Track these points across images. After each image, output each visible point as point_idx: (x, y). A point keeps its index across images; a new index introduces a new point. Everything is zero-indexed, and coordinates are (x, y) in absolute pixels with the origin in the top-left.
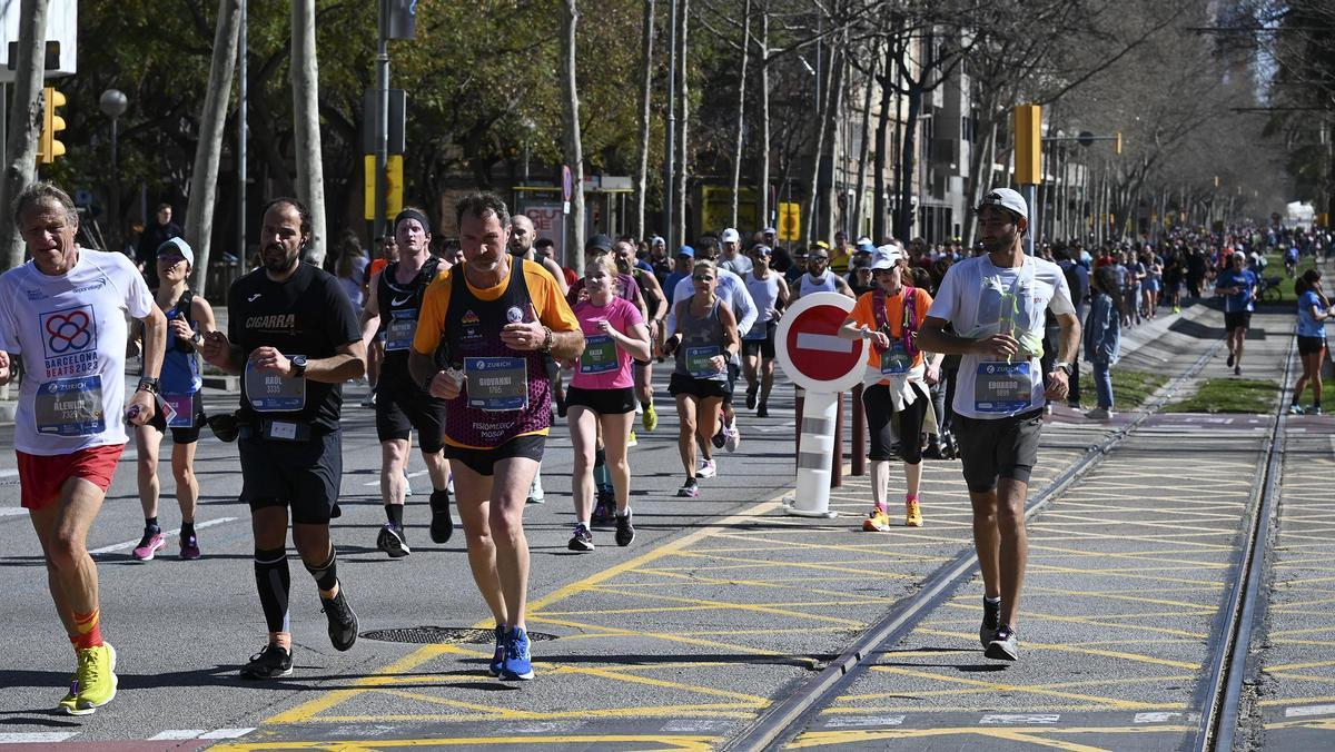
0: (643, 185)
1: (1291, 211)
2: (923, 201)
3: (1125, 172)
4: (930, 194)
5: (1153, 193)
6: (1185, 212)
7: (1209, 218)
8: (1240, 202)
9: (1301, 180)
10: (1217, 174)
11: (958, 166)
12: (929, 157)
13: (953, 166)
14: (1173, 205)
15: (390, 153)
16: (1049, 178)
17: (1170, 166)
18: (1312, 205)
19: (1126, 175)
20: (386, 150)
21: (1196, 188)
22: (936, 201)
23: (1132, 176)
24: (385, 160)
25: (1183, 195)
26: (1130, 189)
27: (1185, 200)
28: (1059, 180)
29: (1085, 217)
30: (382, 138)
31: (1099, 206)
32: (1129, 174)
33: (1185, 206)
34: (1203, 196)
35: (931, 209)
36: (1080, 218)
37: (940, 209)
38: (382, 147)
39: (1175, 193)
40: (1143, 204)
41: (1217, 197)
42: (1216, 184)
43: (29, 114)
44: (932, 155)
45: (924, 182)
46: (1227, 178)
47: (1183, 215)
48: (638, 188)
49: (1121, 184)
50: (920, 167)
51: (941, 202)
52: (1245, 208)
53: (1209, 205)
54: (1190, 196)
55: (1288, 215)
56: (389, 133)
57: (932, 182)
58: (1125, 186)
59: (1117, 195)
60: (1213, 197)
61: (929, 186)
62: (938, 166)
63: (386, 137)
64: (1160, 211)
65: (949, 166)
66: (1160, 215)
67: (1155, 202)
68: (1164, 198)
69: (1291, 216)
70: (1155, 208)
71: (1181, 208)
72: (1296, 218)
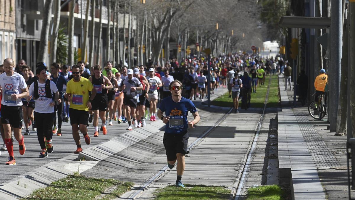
1: (265, 47)
2: (19, 36)
3: (158, 19)
4: (24, 31)
5: (179, 33)
7: (215, 50)
8: (235, 41)
9: (270, 27)
10: (218, 22)
12: (22, 7)
14: (191, 41)
16: (111, 23)
17: (187, 16)
18: (277, 42)
19: (159, 21)
21: (206, 31)
22: (28, 36)
23: (163, 22)
25: (198, 35)
26: (162, 30)
27: (200, 38)
28: (115, 24)
32: (161, 21)
33: (200, 42)
34: (210, 36)
35: (24, 41)
37: (32, 42)
39: (193, 34)
40: (172, 40)
41: (220, 37)
42: (217, 28)
44: (25, 5)
45: (19, 23)
46: (224, 25)
47: (198, 47)
49: (156, 27)
50: (16, 13)
51: (32, 37)
52: (238, 44)
53: (215, 41)
54: (202, 36)
55: (263, 48)
57: (25, 23)
58: (159, 29)
59: (154, 34)
60: (217, 37)
61: (23, 26)
62: (29, 13)
64: (183, 45)
65: (36, 13)
66: (183, 47)
67: (180, 39)
68: (186, 37)
69: (265, 50)
70: (180, 43)
71: (197, 43)
72: (268, 51)
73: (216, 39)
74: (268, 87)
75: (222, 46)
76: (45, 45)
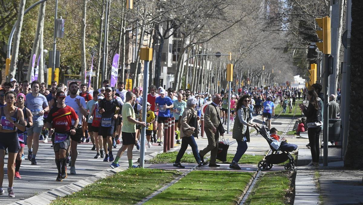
0: (98, 74)
1: (295, 80)
6: (249, 80)
8: (273, 76)
10: (264, 65)
11: (167, 63)
13: (166, 63)
14: (245, 77)
15: (56, 67)
16: (198, 67)
20: (54, 67)
21: (255, 70)
24: (54, 69)
25: (249, 73)
27: (250, 76)
28: (201, 67)
29: (212, 83)
30: (54, 64)
31: (217, 78)
33: (250, 78)
34: (257, 73)
36: (210, 83)
38: (54, 66)
39: (246, 72)
41: (263, 74)
42: (264, 69)
43: (14, 62)
46: (268, 66)
47: (249, 81)
48: (97, 75)
52: (275, 78)
53: (259, 77)
54: (252, 74)
55: (293, 81)
56: (56, 62)
63: (55, 63)
64: (240, 80)
65: (164, 63)
66: (240, 81)
67: (238, 76)
68: (241, 74)
69: (295, 82)
70: (238, 78)
71: (248, 79)
72: (297, 83)
73: (261, 75)
74: (296, 108)
75: (264, 80)
76: (177, 83)
